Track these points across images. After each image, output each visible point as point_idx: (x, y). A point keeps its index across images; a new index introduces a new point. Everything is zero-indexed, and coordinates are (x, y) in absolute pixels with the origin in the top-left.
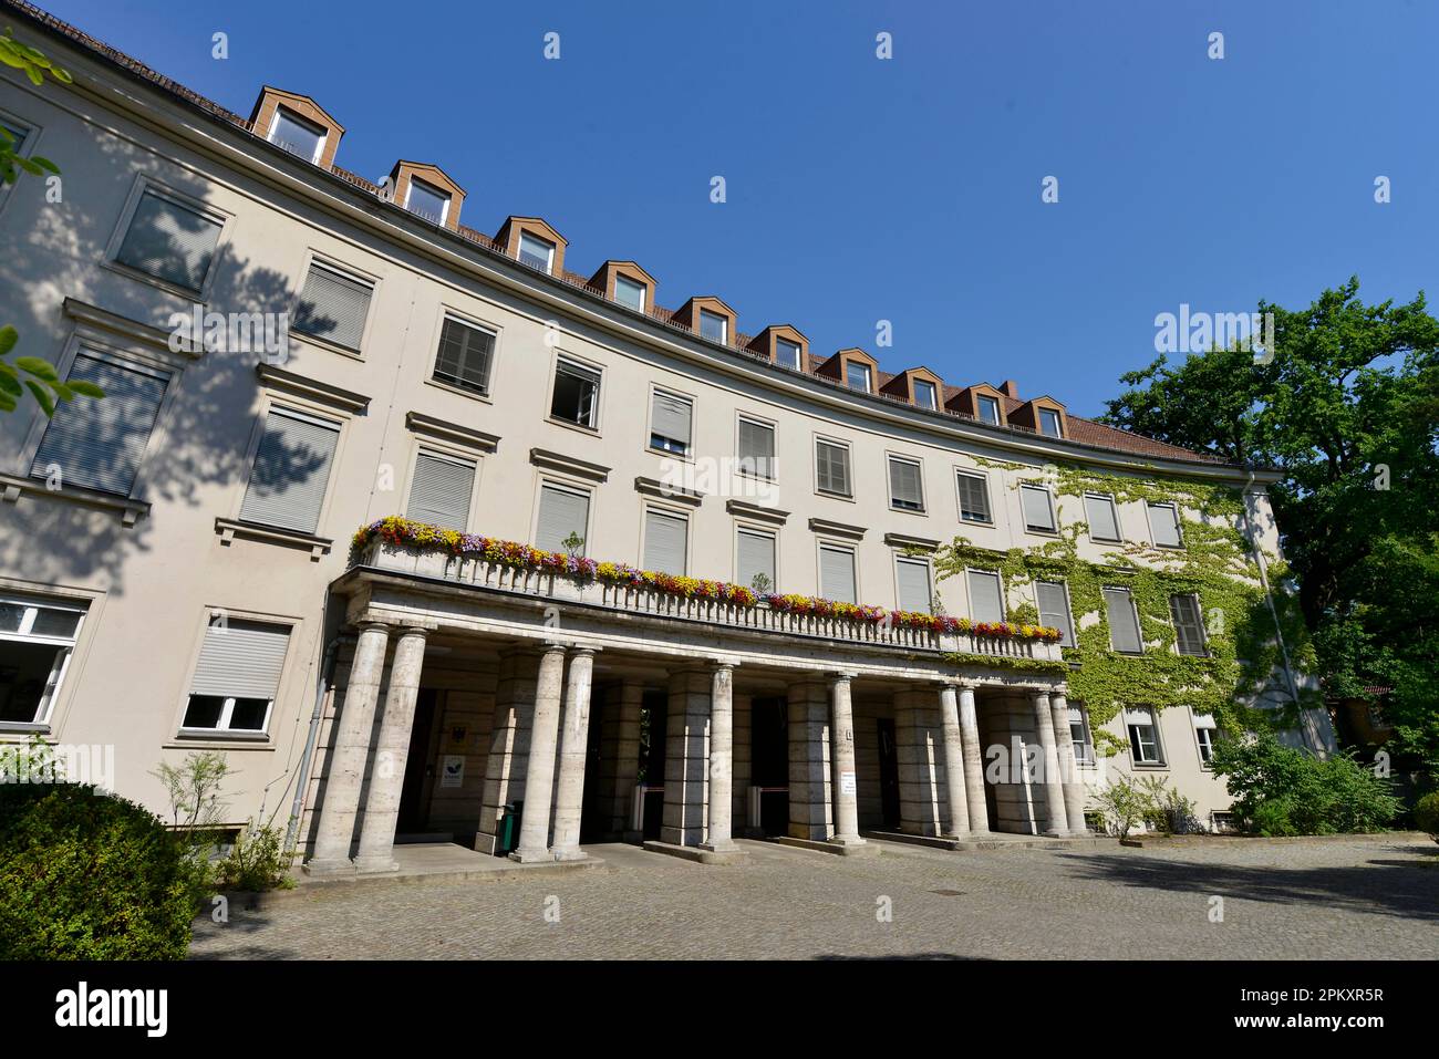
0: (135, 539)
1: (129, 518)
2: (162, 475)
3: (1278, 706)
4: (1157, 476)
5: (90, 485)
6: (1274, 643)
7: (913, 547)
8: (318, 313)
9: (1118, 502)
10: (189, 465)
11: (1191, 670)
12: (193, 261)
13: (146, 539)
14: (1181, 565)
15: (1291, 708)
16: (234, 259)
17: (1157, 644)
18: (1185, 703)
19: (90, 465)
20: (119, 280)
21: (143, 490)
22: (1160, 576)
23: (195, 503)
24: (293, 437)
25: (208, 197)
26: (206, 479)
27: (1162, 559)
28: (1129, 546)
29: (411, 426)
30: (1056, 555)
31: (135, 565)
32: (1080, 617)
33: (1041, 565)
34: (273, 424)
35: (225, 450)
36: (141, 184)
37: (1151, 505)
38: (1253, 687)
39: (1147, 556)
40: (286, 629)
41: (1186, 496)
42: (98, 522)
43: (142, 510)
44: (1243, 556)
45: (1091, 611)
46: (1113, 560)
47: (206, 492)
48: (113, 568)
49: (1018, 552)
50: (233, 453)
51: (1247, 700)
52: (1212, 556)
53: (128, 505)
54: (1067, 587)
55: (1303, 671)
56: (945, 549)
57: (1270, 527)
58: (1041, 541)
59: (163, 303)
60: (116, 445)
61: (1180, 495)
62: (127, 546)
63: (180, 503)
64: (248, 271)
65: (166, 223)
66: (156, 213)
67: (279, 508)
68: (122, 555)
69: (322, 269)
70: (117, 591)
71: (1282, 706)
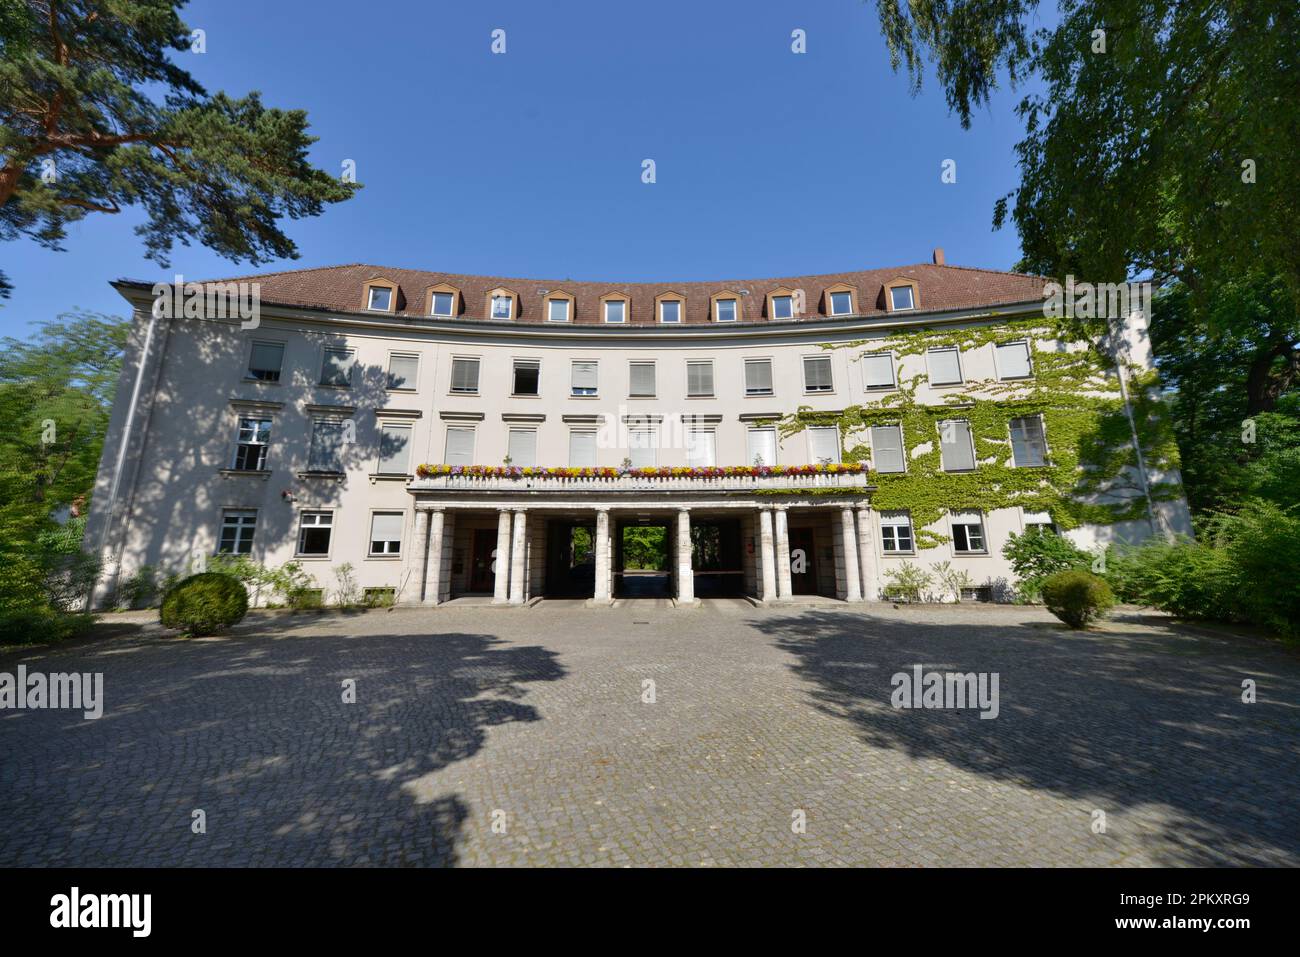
0: (342, 487)
1: (339, 480)
2: (348, 461)
3: (1123, 502)
4: (1008, 319)
5: (325, 470)
6: (1129, 446)
7: (761, 420)
8: (397, 377)
9: (962, 350)
10: (356, 455)
11: (1023, 478)
12: (346, 372)
13: (346, 486)
14: (1028, 392)
15: (1140, 503)
16: (359, 366)
17: (992, 461)
18: (1015, 505)
19: (325, 463)
20: (321, 390)
21: (342, 469)
22: (999, 405)
23: (360, 469)
24: (393, 434)
25: (347, 343)
26: (363, 459)
27: (1006, 390)
28: (970, 385)
29: (443, 418)
30: (893, 405)
31: (343, 495)
32: (912, 448)
33: (874, 415)
34: (385, 431)
35: (367, 446)
36: (323, 348)
37: (999, 345)
38: (1098, 487)
39: (989, 390)
40: (401, 514)
41: (1040, 331)
42: (330, 483)
43: (343, 476)
44: (1102, 373)
45: (924, 442)
46: (954, 399)
47: (364, 464)
48: (337, 498)
49: (856, 408)
50: (371, 447)
51: (1087, 499)
52: (1064, 378)
53: (338, 475)
54: (901, 427)
55: (1160, 468)
56: (790, 416)
57: (1141, 341)
58: (880, 396)
59: (337, 394)
60: (332, 452)
61: (1034, 331)
62: (340, 490)
63: (355, 470)
64: (366, 370)
65: (335, 360)
66: (330, 358)
67: (392, 465)
68: (339, 493)
69: (396, 356)
70: (339, 506)
71: (1128, 500)
